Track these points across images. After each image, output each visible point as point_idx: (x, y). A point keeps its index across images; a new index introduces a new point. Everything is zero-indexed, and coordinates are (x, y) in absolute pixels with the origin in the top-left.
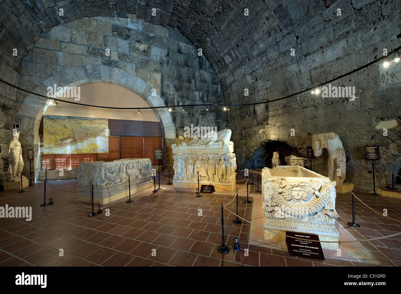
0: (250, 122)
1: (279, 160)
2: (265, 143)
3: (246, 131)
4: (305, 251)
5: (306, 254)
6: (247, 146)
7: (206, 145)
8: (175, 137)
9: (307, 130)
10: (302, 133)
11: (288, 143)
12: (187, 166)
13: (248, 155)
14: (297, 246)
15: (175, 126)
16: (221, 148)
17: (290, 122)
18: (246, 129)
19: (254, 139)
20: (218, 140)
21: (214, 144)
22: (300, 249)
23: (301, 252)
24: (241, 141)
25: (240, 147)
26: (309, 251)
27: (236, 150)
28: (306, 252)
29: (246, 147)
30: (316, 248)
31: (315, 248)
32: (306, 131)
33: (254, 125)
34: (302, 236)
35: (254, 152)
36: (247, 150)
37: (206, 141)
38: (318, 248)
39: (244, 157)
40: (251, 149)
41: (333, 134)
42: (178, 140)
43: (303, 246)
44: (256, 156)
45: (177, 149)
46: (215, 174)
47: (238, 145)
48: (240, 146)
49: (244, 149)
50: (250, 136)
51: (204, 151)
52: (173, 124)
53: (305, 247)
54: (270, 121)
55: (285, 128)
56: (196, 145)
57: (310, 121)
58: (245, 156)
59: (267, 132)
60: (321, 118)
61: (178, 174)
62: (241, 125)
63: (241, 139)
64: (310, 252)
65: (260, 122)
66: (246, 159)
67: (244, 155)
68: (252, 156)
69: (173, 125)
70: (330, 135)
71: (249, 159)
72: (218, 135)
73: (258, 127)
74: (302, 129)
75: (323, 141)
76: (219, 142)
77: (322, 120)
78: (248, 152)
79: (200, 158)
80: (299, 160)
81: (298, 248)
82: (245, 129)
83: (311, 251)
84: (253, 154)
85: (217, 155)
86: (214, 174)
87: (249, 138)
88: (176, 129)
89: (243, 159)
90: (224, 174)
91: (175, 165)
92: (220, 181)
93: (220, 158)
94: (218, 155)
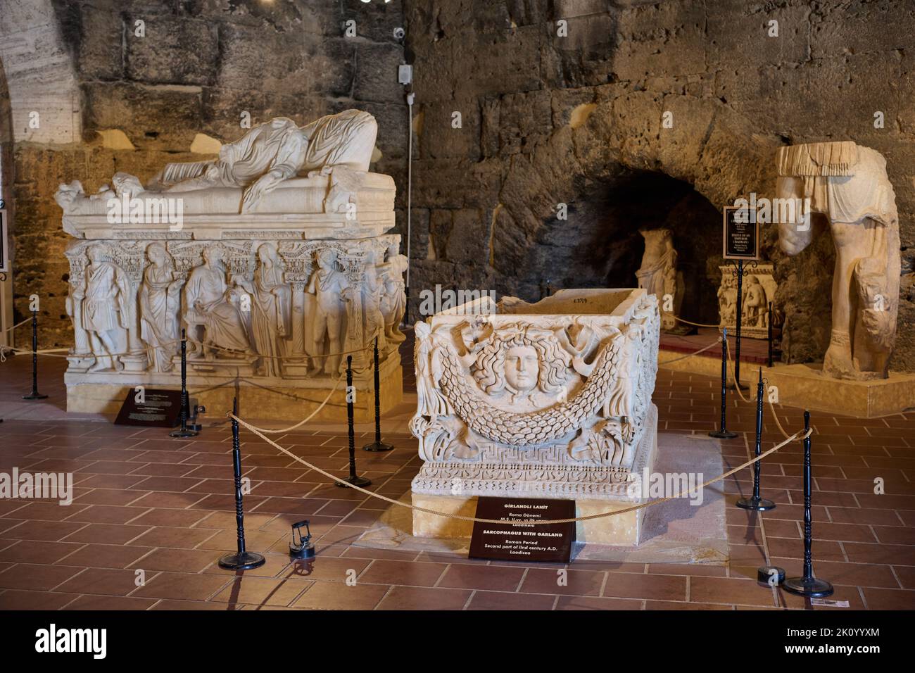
0: (528, 61)
1: (675, 278)
2: (599, 179)
3: (505, 112)
4: (519, 545)
5: (520, 553)
6: (506, 196)
7: (244, 189)
8: (78, 139)
9: (776, 119)
10: (755, 136)
11: (698, 184)
12: (143, 302)
13: (513, 249)
14: (502, 532)
15: (77, 67)
16: (319, 207)
17: (709, 78)
18: (509, 99)
19: (543, 157)
20: (309, 165)
21: (287, 185)
22: (507, 541)
23: (507, 547)
24: (479, 168)
25: (473, 204)
26: (533, 543)
27: (452, 221)
28: (521, 547)
29: (501, 201)
30: (557, 535)
31: (553, 535)
32: (773, 126)
33: (544, 76)
34: (525, 507)
35: (542, 231)
36: (507, 221)
37: (244, 171)
38: (561, 535)
39: (492, 260)
40: (528, 211)
41: (847, 150)
42: (96, 152)
43: (516, 533)
44: (556, 250)
45: (86, 207)
46: (289, 337)
47: (460, 187)
48: (472, 195)
49: (495, 212)
50: (524, 142)
51: (233, 223)
52: (65, 58)
53: (525, 534)
54: (623, 64)
55: (686, 108)
56: (194, 188)
57: (789, 77)
58: (496, 255)
59: (608, 119)
60: (834, 65)
61: (95, 341)
62: (481, 75)
63: (482, 158)
64: (534, 546)
65: (575, 62)
66: (501, 271)
67: (490, 246)
68: (532, 252)
69: (65, 64)
70: (836, 155)
71: (519, 271)
72: (310, 141)
73: (565, 92)
74: (759, 115)
75: (812, 180)
76: (310, 174)
77: (837, 75)
78: (515, 231)
79: (214, 256)
80: (757, 272)
81: (500, 540)
82: (501, 97)
83: (536, 543)
84: (540, 242)
85: (296, 244)
86: (283, 334)
87: (518, 149)
88: (86, 90)
89: (488, 269)
90: (332, 335)
91: (78, 296)
92: (315, 372)
93: (314, 255)
94: (302, 244)
